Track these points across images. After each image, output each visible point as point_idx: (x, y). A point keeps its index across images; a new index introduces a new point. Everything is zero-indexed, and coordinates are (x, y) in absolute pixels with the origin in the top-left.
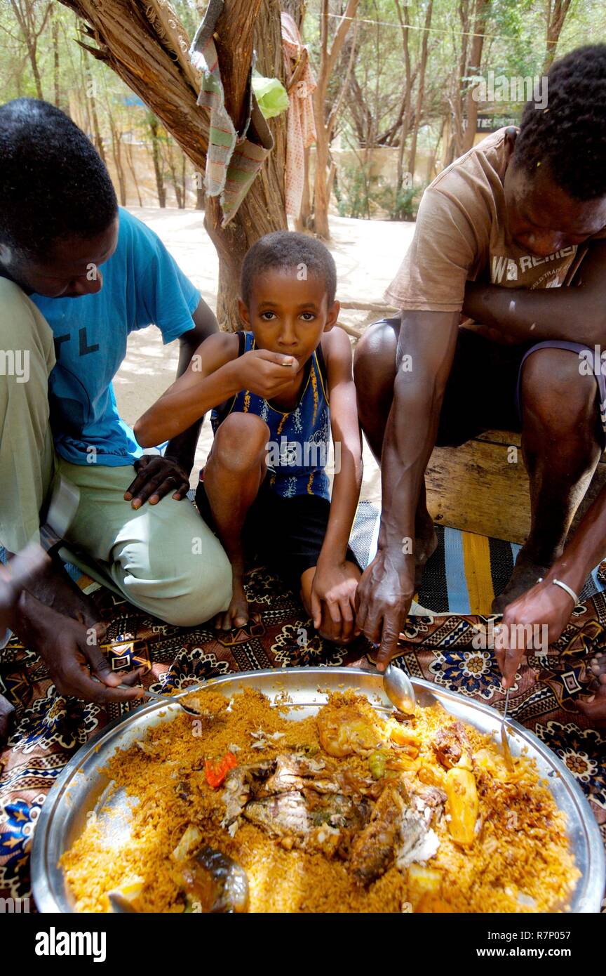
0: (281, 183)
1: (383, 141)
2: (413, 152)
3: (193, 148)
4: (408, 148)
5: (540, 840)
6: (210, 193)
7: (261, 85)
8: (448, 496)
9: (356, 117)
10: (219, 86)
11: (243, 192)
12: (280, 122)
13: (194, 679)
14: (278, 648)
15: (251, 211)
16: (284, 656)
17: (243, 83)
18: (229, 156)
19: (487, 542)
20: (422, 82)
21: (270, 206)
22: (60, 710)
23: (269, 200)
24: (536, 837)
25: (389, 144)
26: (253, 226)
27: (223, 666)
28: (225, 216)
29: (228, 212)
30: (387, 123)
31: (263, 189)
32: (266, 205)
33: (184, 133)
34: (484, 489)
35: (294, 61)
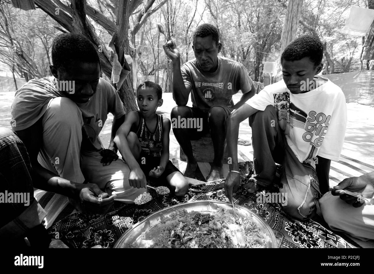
0: (131, 81)
1: (149, 74)
2: (158, 76)
3: (106, 71)
4: (157, 75)
5: (257, 232)
6: (114, 82)
7: (127, 57)
8: (197, 153)
9: (142, 69)
10: (116, 55)
11: (122, 83)
12: (131, 65)
13: (142, 217)
14: (164, 202)
15: (124, 88)
16: (167, 204)
17: (122, 55)
18: (120, 73)
19: (209, 164)
20: (158, 61)
21: (129, 87)
22: (99, 237)
23: (128, 85)
24: (256, 232)
25: (151, 75)
26: (125, 92)
27: (150, 211)
28: (117, 89)
29: (118, 88)
30: (150, 70)
31: (127, 82)
32: (128, 86)
33: (104, 68)
34: (206, 150)
35: (133, 52)
